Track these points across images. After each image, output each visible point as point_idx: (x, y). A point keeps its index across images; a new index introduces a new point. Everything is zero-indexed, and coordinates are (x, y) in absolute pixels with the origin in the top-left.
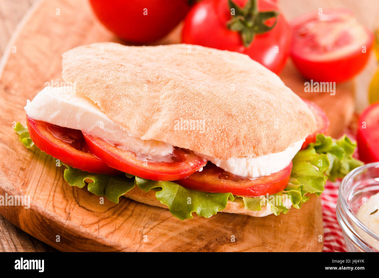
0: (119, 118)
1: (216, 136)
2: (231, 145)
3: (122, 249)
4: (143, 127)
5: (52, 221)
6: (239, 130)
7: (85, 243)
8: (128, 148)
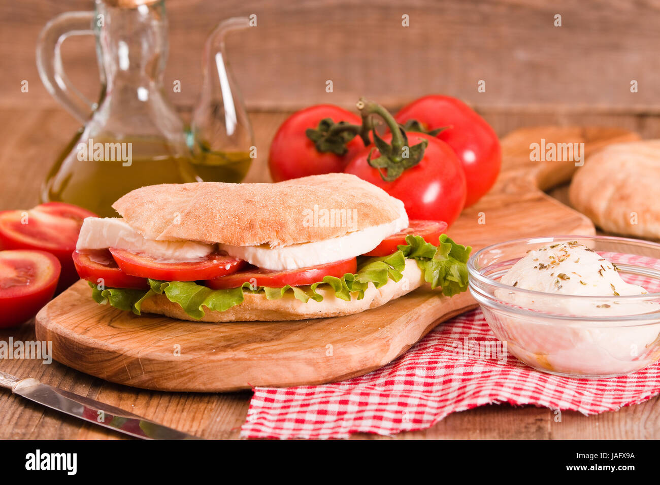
0: (137, 224)
1: (226, 222)
2: (243, 228)
3: (124, 353)
4: (161, 228)
5: (66, 338)
6: (255, 214)
7: (93, 353)
8: (150, 255)
